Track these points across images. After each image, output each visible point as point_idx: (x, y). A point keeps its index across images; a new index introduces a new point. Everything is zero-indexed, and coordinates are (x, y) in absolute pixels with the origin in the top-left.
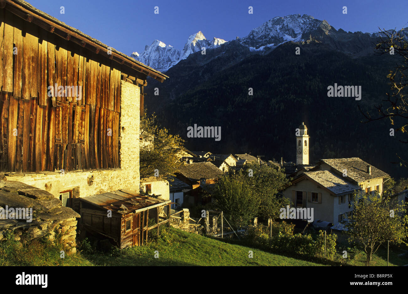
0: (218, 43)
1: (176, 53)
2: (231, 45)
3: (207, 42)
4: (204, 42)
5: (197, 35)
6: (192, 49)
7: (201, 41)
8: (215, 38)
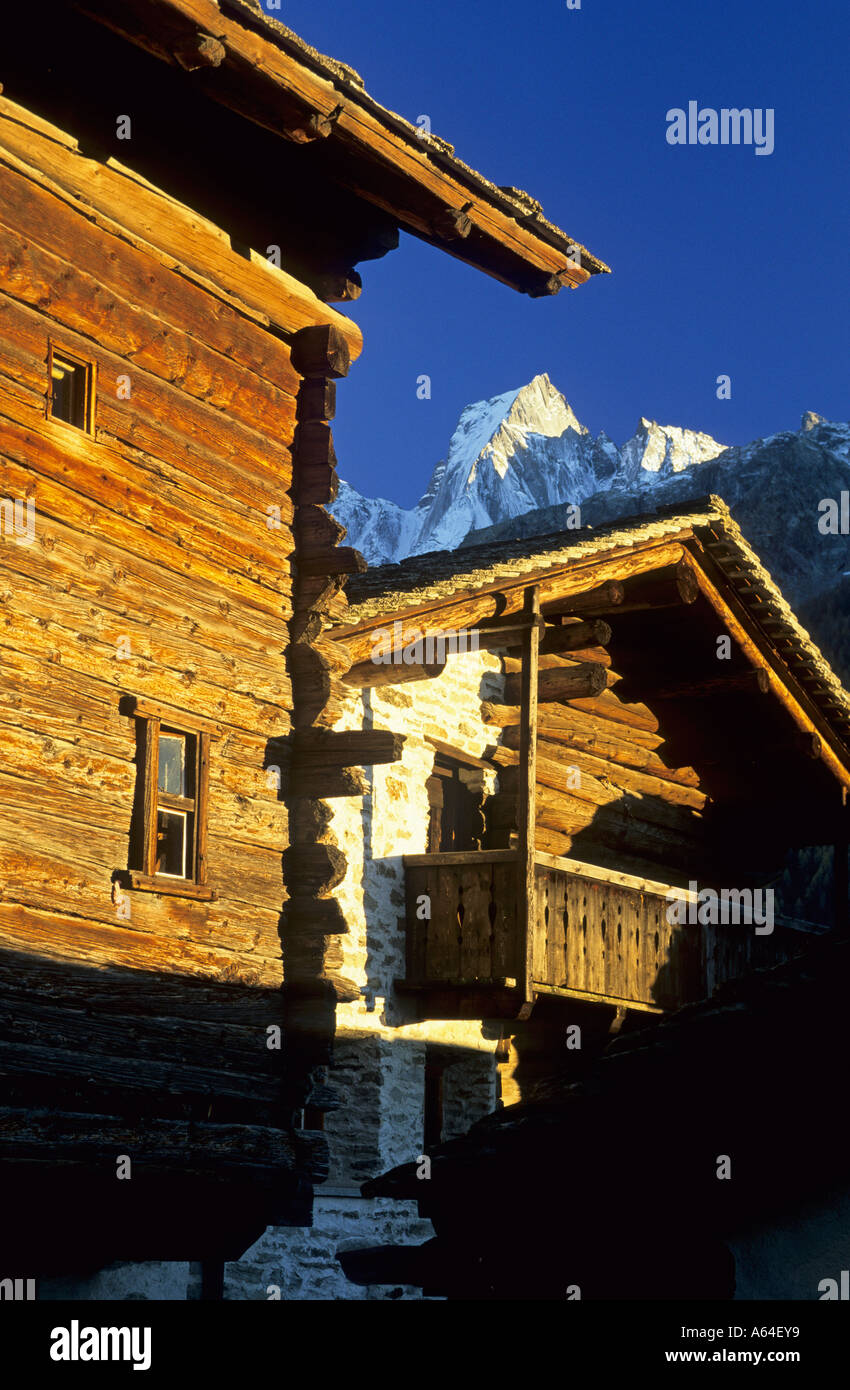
0: (668, 453)
1: (370, 525)
2: (763, 471)
3: (589, 454)
4: (568, 453)
5: (516, 399)
6: (481, 495)
7: (550, 441)
8: (646, 424)
